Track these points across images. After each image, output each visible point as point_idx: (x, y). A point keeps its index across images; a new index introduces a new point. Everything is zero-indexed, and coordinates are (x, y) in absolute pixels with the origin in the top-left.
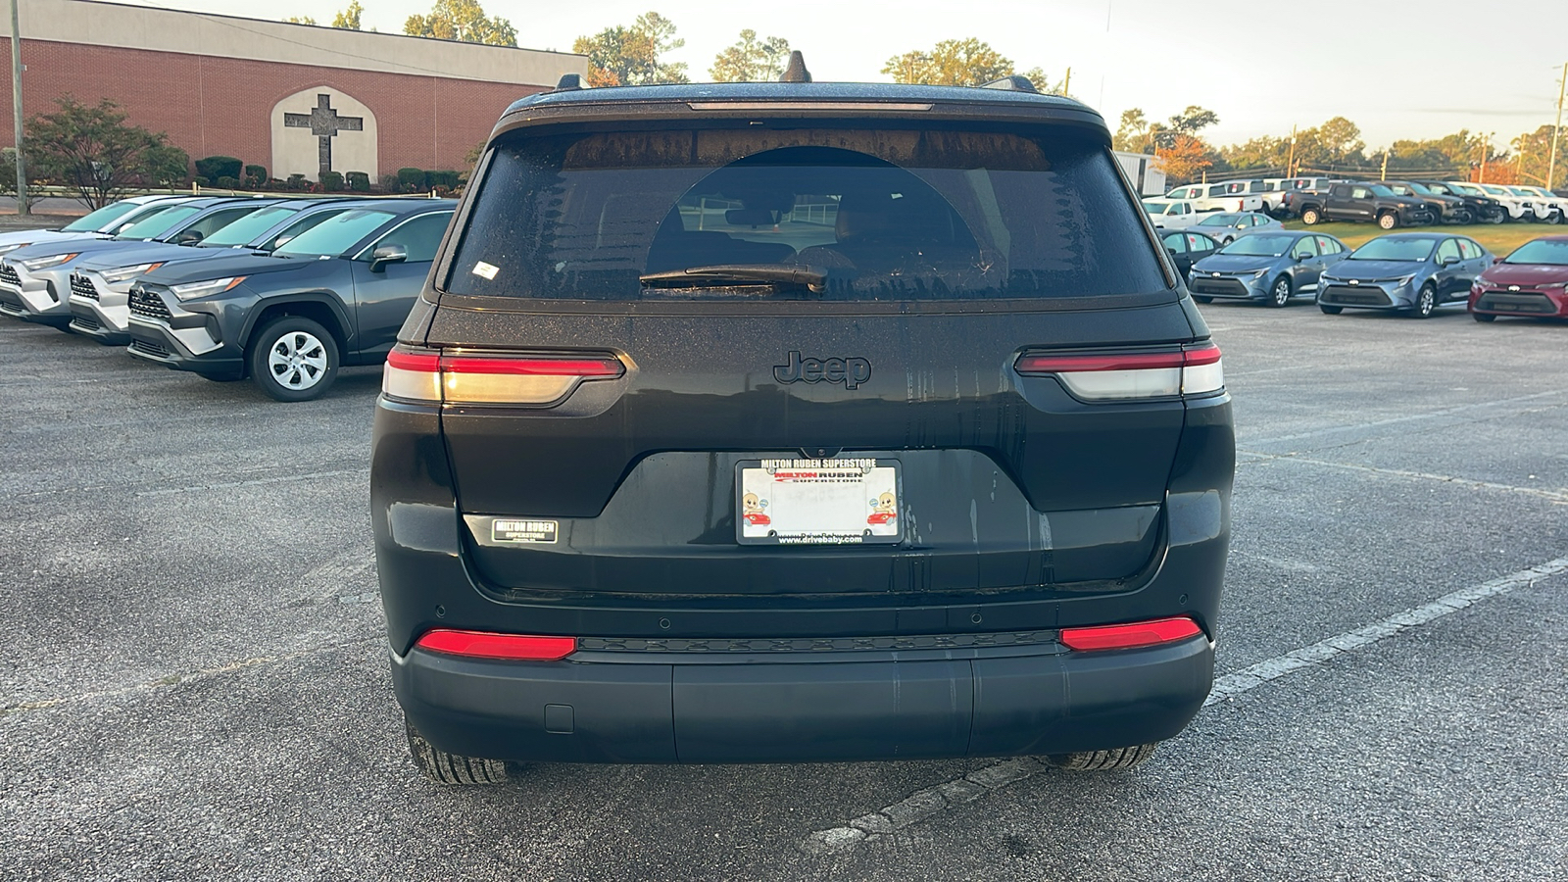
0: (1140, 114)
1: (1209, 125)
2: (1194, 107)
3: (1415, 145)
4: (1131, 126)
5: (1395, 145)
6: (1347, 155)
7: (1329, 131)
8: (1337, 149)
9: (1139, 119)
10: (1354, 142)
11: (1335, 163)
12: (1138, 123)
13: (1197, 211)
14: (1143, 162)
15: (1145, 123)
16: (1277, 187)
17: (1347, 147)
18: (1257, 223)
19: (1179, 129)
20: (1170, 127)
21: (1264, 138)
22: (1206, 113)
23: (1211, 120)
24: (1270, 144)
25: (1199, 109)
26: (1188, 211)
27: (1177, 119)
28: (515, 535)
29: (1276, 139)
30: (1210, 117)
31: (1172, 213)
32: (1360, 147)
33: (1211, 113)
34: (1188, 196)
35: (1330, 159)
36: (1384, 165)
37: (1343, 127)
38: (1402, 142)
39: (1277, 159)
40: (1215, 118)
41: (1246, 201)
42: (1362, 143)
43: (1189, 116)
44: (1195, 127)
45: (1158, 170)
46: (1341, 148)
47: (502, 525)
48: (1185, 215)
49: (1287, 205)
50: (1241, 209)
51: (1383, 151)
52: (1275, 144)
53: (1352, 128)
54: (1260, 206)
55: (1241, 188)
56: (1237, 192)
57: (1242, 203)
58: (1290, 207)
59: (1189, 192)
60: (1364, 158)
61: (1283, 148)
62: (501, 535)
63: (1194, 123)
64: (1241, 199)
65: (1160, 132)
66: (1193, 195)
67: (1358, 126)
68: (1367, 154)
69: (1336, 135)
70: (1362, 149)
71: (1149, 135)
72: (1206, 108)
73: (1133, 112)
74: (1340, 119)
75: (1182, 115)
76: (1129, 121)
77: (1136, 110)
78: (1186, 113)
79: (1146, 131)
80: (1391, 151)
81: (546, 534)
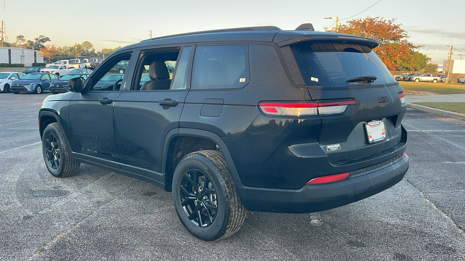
0: (23, 37)
1: (48, 42)
2: (42, 36)
3: (108, 50)
4: (20, 41)
5: (103, 50)
6: (90, 52)
7: (84, 45)
8: (87, 51)
9: (23, 38)
10: (92, 49)
11: (87, 54)
12: (23, 40)
13: (68, 68)
14: (35, 53)
15: (25, 40)
16: (87, 61)
17: (90, 50)
18: (88, 72)
19: (38, 42)
20: (35, 41)
21: (65, 46)
22: (46, 38)
23: (48, 40)
24: (67, 48)
25: (44, 36)
26: (66, 68)
27: (37, 39)
28: (332, 149)
29: (69, 47)
30: (47, 39)
31: (61, 69)
32: (94, 50)
33: (48, 38)
34: (62, 63)
35: (86, 53)
36: (104, 55)
37: (88, 44)
38: (104, 49)
39: (70, 53)
40: (50, 39)
41: (81, 65)
42: (94, 49)
43: (41, 38)
44: (43, 42)
45: (41, 55)
46: (88, 50)
47: (329, 147)
48: (65, 70)
49: (92, 66)
50: (80, 67)
51: (100, 51)
52: (69, 48)
53: (91, 45)
54: (85, 67)
55: (77, 61)
56: (76, 63)
57: (79, 66)
58: (93, 67)
59: (62, 62)
60: (95, 53)
61: (71, 49)
62: (329, 149)
63: (43, 41)
64: (79, 65)
65: (31, 43)
66: (64, 63)
67: (92, 44)
68: (96, 52)
69: (86, 46)
70: (94, 51)
71: (27, 44)
72: (46, 36)
73: (20, 36)
74: (87, 42)
75: (39, 38)
76: (19, 39)
77: (21, 36)
78: (40, 37)
79: (26, 42)
80: (102, 51)
81: (338, 147)
